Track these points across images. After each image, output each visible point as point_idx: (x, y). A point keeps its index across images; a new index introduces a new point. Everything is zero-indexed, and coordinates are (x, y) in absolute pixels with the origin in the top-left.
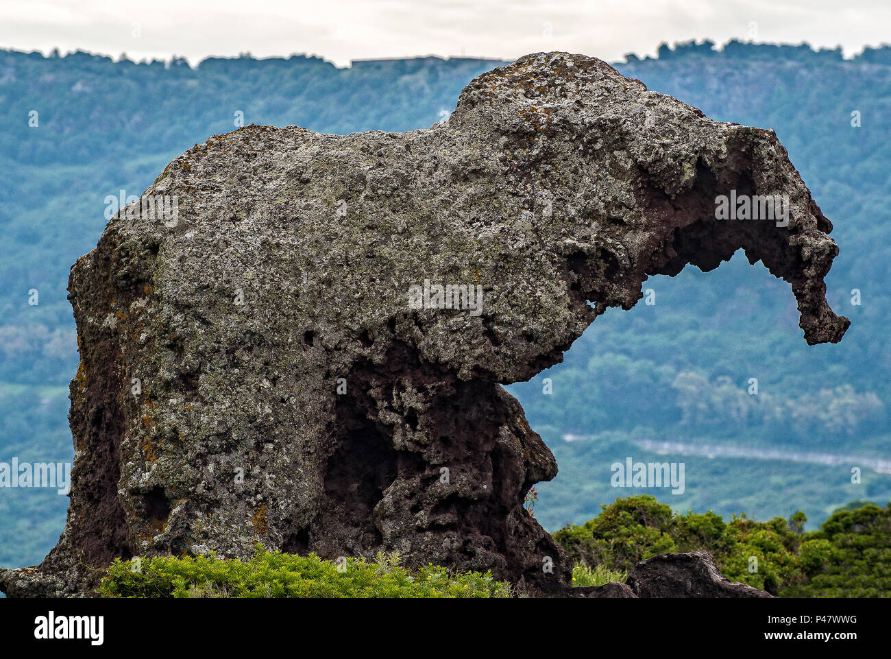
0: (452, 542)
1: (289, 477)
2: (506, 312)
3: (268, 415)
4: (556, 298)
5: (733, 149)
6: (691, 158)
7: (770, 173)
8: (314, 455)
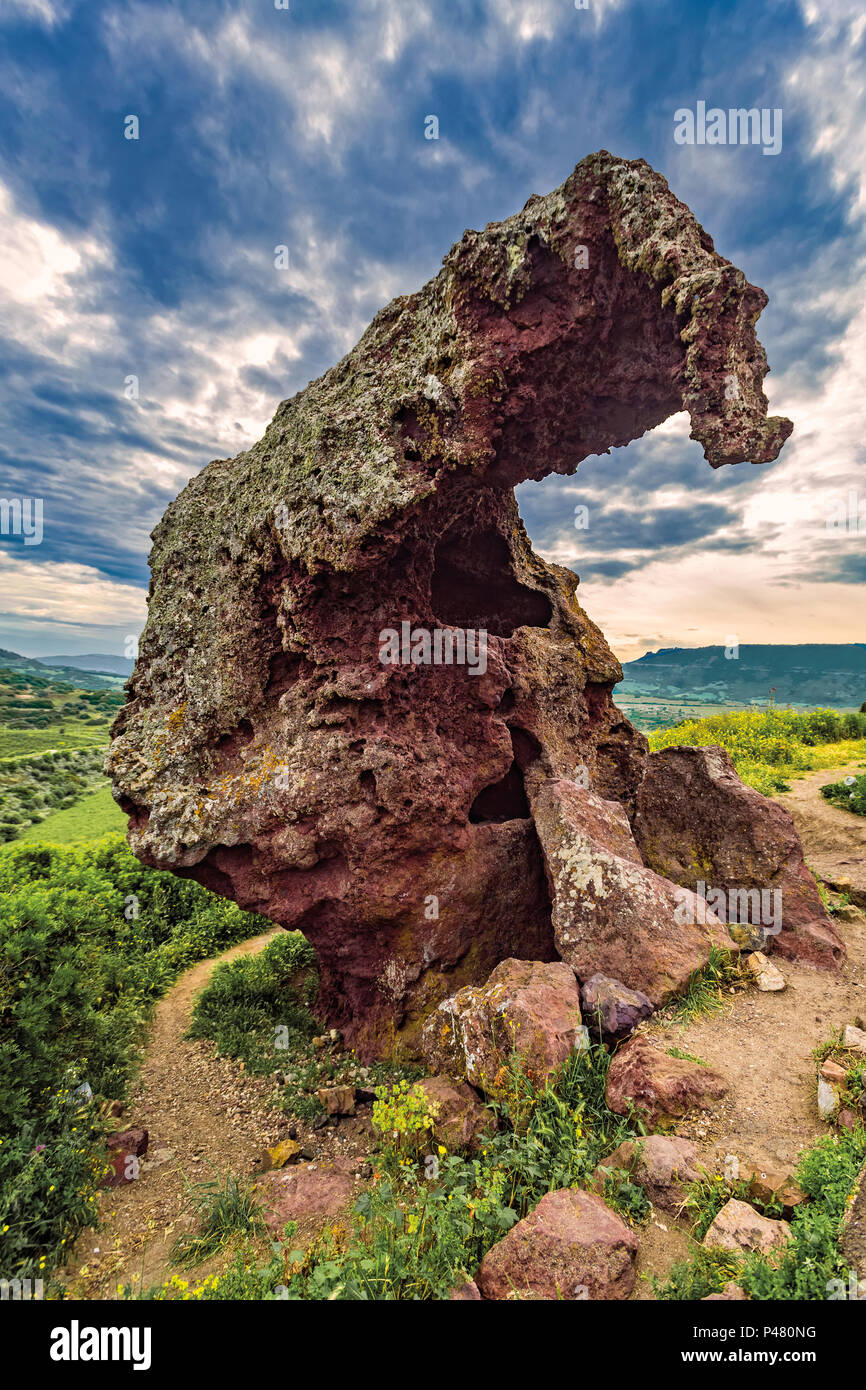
0: (337, 741)
1: (205, 677)
2: (329, 492)
3: (186, 623)
4: (375, 466)
5: (576, 201)
6: (517, 236)
7: (634, 213)
8: (235, 658)
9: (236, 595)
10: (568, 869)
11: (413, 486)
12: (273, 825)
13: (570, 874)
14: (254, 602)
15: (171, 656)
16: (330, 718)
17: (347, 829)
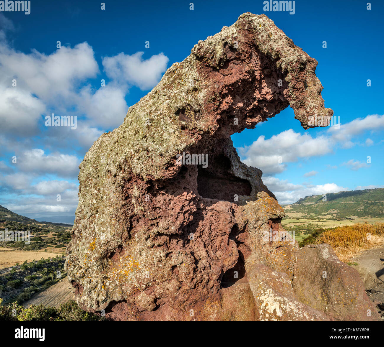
1: (103, 227)
2: (151, 145)
3: (94, 204)
4: (169, 134)
6: (219, 42)
8: (115, 218)
9: (114, 191)
10: (264, 304)
11: (185, 141)
12: (136, 291)
13: (265, 306)
14: (122, 193)
15: (89, 218)
16: (156, 243)
17: (167, 292)
